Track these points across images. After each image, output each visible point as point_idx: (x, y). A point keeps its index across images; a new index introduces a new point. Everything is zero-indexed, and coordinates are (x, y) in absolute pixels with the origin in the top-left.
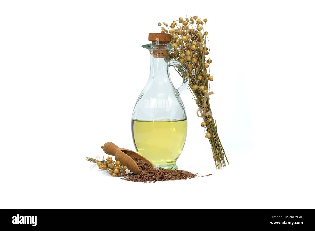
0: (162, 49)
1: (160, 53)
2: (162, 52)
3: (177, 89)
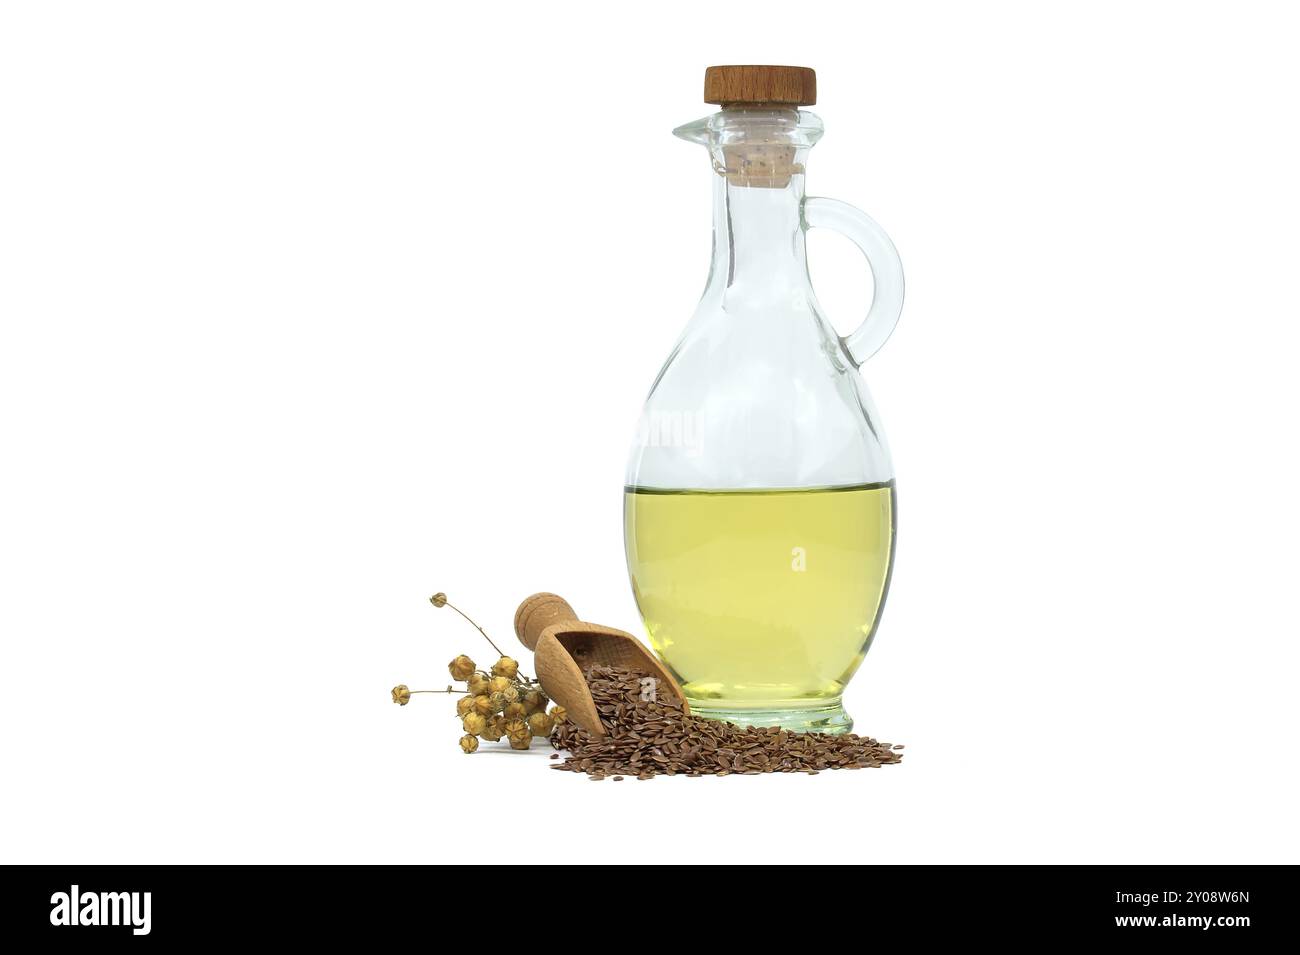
0: (761, 143)
1: (749, 163)
2: (761, 155)
3: (844, 339)
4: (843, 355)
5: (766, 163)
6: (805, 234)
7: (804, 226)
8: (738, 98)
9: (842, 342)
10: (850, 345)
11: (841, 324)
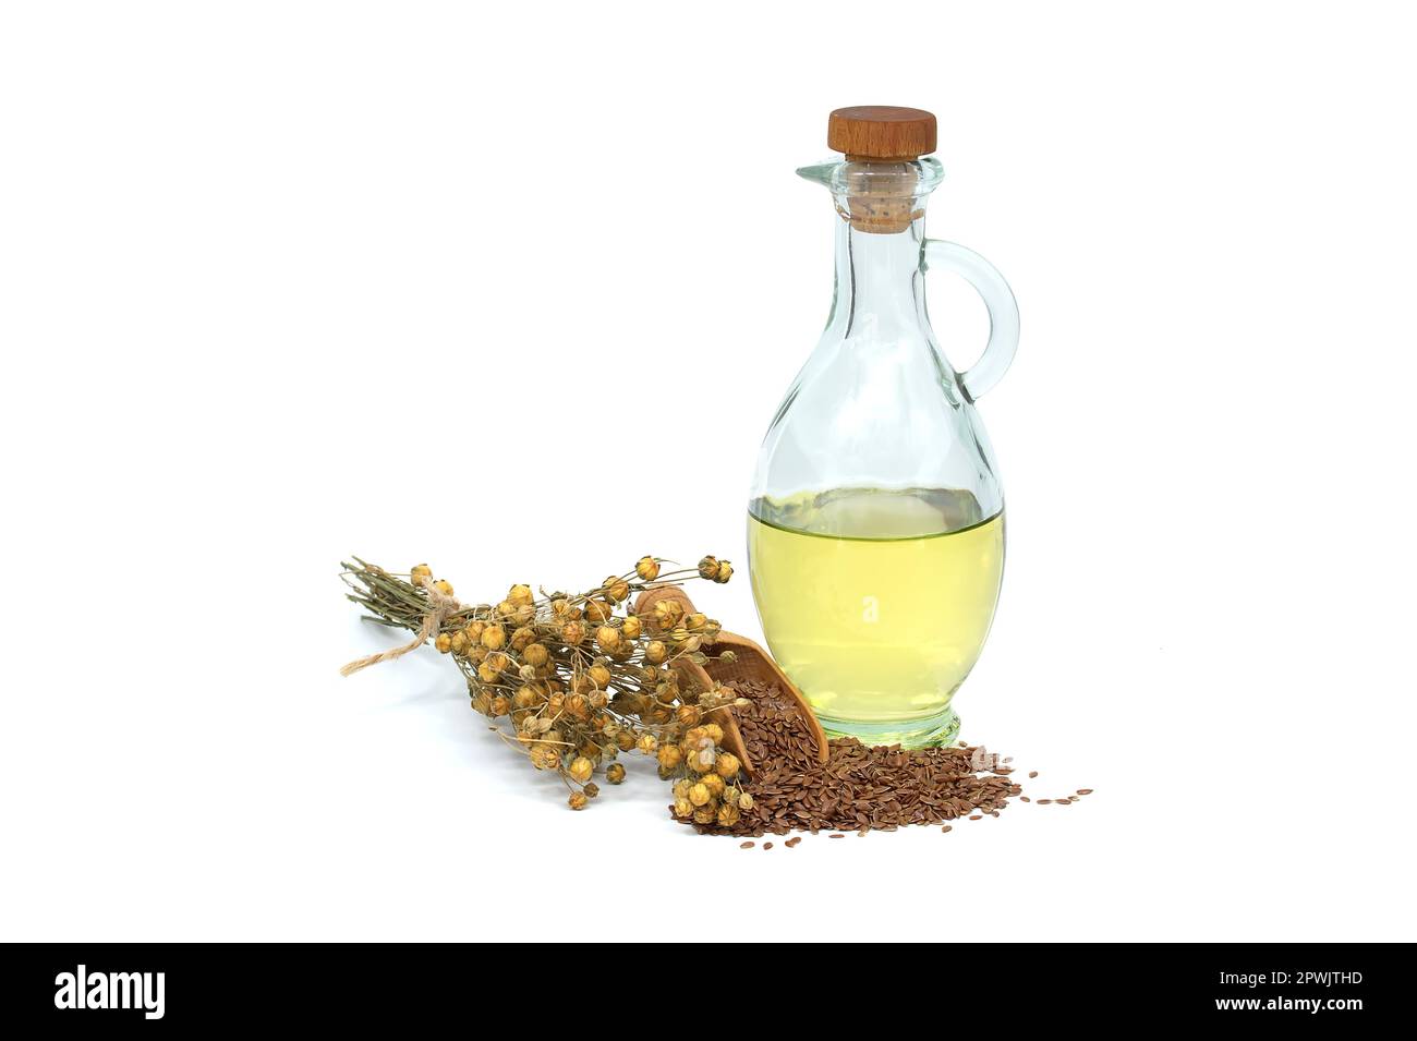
0: (884, 194)
1: (873, 212)
2: (883, 206)
3: (960, 375)
4: (960, 390)
5: (889, 212)
6: (924, 274)
7: (923, 266)
8: (864, 153)
9: (959, 378)
10: (967, 382)
11: (957, 361)
